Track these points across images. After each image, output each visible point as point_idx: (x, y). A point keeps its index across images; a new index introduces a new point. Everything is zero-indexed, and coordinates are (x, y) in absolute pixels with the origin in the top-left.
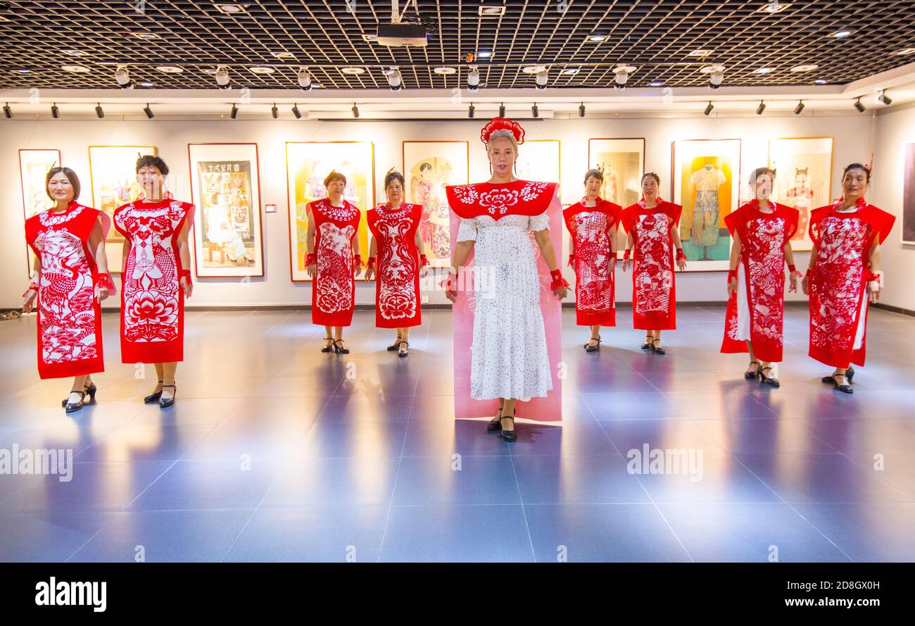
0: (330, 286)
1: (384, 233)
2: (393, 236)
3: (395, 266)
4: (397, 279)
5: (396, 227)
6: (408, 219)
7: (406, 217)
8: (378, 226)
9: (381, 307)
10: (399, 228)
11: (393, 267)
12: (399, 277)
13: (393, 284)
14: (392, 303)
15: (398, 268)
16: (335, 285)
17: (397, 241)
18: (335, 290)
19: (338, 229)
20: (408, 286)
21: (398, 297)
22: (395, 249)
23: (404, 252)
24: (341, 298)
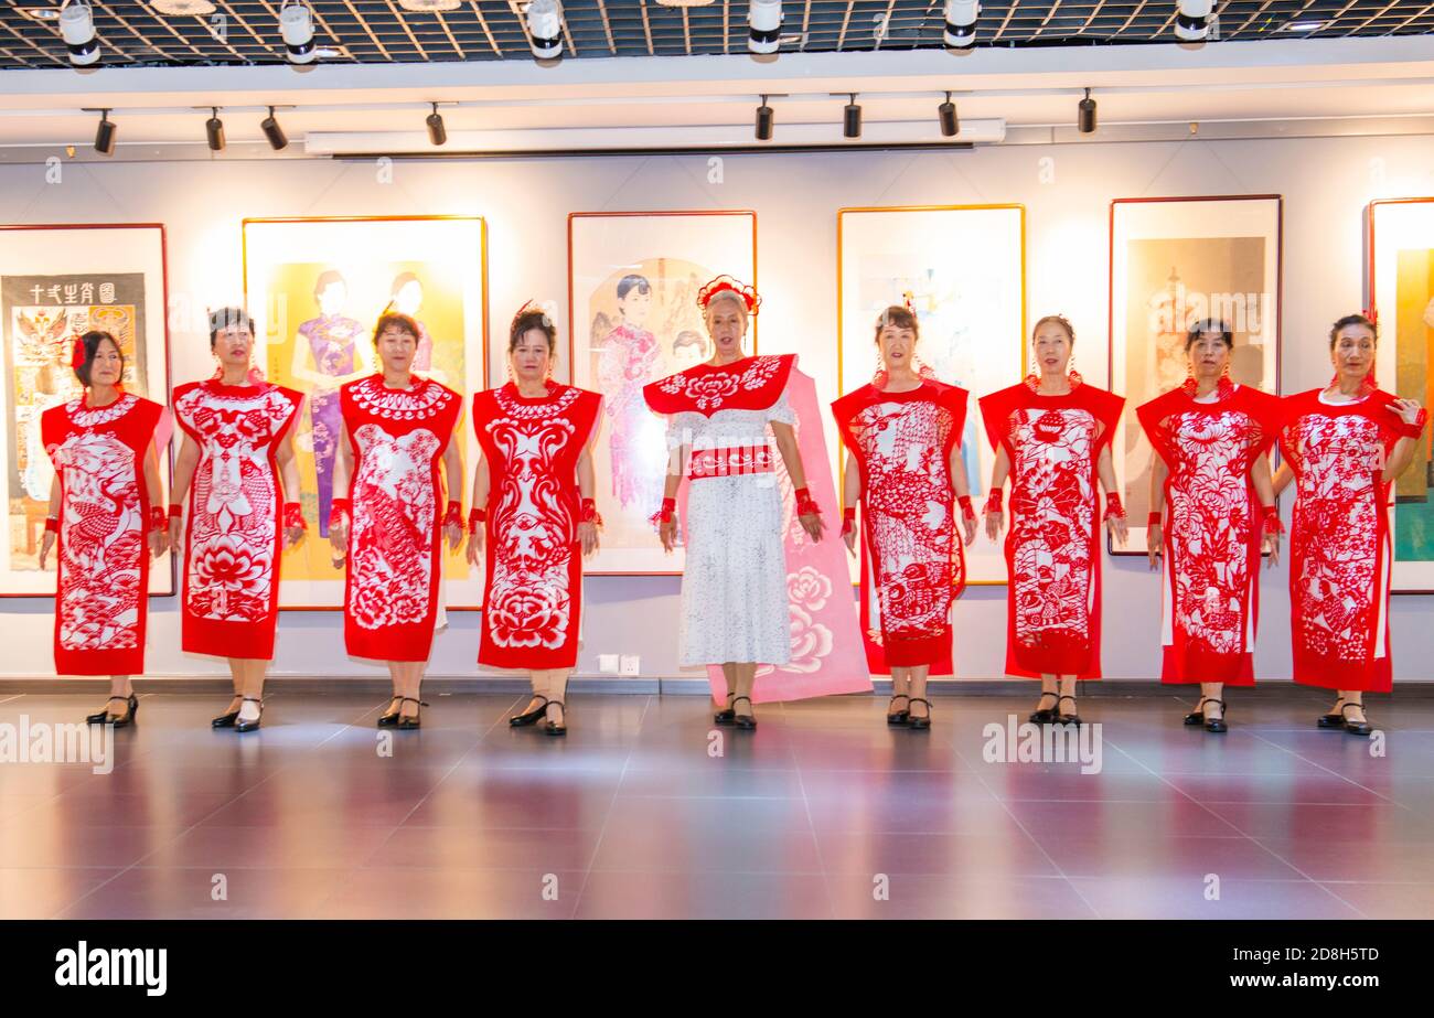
0: (374, 569)
1: (504, 448)
2: (526, 458)
3: (524, 526)
4: (527, 558)
5: (536, 438)
6: (565, 422)
7: (561, 416)
8: (493, 429)
9: (491, 619)
10: (541, 441)
11: (520, 527)
12: (532, 553)
13: (516, 568)
14: (511, 610)
15: (531, 533)
16: (382, 565)
17: (534, 470)
18: (382, 576)
19: (389, 438)
20: (553, 575)
21: (526, 598)
22: (526, 487)
23: (546, 496)
24: (394, 595)
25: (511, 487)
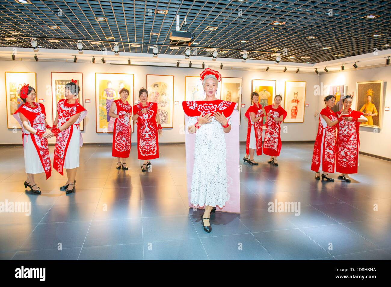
0: (122, 140)
1: (141, 117)
2: (146, 119)
3: (147, 132)
4: (148, 138)
6: (152, 111)
7: (151, 109)
9: (140, 150)
10: (148, 115)
11: (146, 133)
12: (149, 137)
13: (146, 140)
14: (145, 149)
15: (148, 133)
16: (124, 139)
17: (148, 121)
20: (153, 141)
21: (148, 146)
22: (146, 125)
23: (150, 126)
24: (126, 145)
25: (143, 125)
